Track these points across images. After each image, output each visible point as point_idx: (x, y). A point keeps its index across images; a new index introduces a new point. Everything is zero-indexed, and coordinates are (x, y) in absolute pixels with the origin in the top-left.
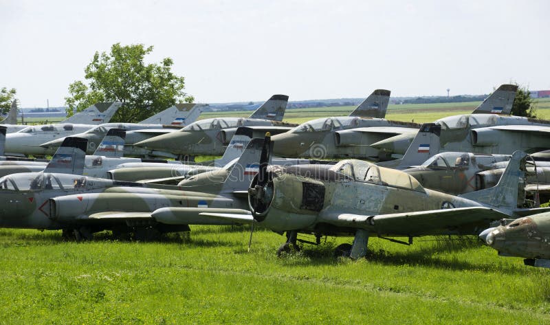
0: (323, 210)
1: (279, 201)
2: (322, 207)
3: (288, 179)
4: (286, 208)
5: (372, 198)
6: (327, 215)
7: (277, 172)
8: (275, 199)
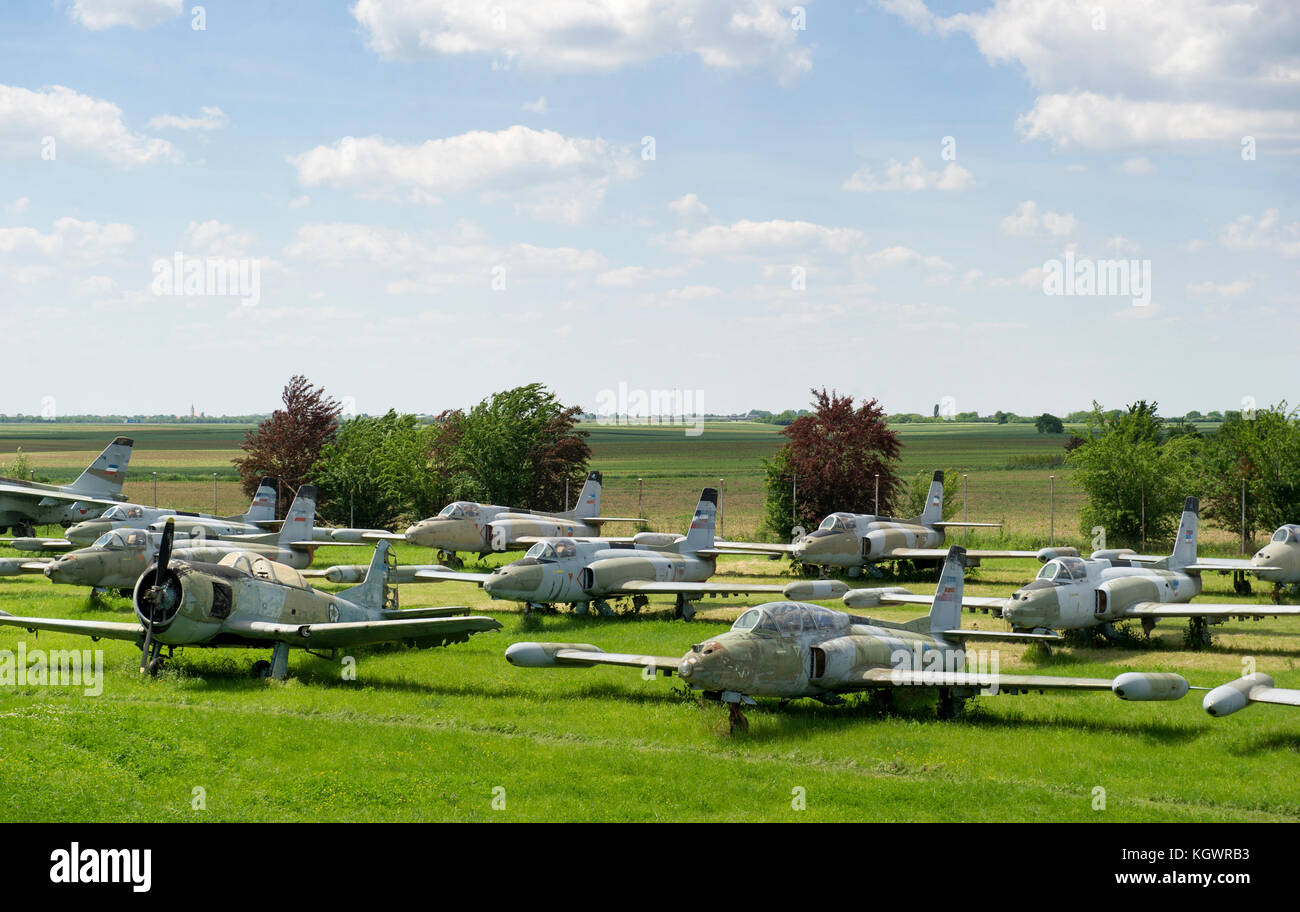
0: (229, 618)
1: (190, 608)
2: (228, 613)
3: (199, 579)
4: (196, 617)
5: (274, 601)
6: (235, 623)
7: (184, 569)
8: (184, 606)
